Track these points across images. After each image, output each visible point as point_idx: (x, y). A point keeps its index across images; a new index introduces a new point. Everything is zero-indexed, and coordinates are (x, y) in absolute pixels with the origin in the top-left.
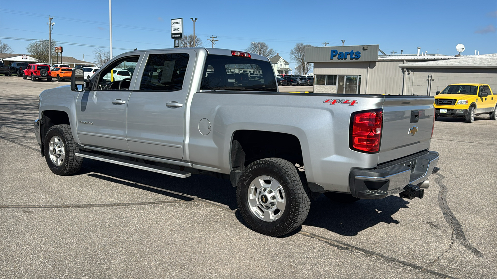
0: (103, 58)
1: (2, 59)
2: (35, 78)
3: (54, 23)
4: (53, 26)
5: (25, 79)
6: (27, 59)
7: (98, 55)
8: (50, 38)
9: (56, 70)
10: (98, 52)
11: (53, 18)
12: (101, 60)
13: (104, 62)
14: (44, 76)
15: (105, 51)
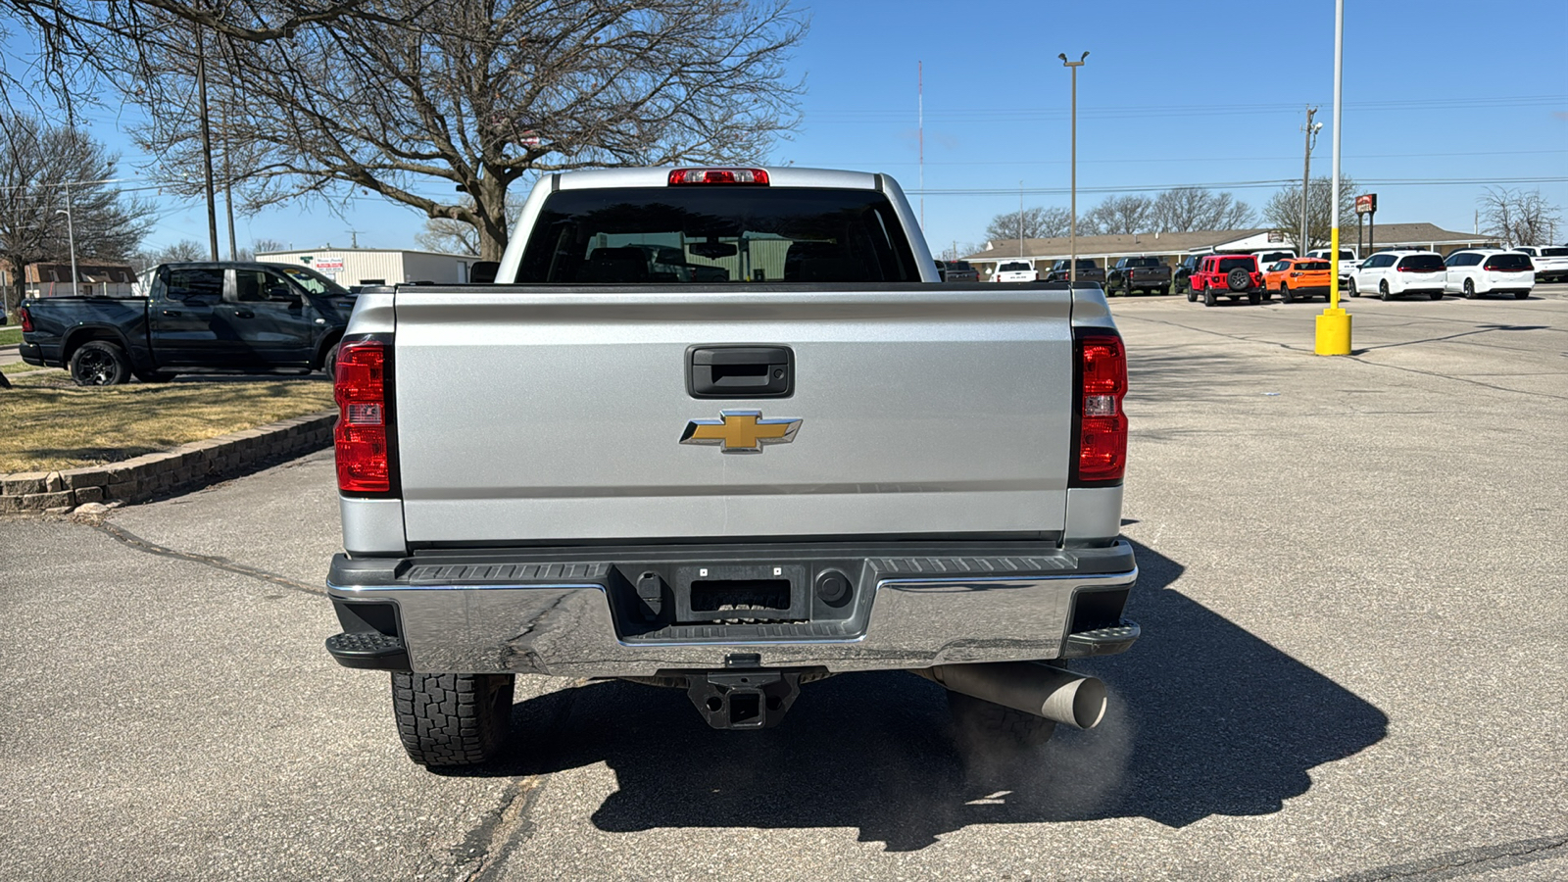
0: (1514, 219)
1: (1214, 248)
2: (1212, 298)
3: (1320, 125)
4: (1316, 133)
5: (1193, 299)
6: (1282, 241)
7: (1495, 208)
8: (1307, 171)
9: (1280, 270)
10: (1495, 199)
11: (1316, 111)
12: (1506, 226)
13: (1516, 231)
14: (1239, 287)
15: (1523, 192)
